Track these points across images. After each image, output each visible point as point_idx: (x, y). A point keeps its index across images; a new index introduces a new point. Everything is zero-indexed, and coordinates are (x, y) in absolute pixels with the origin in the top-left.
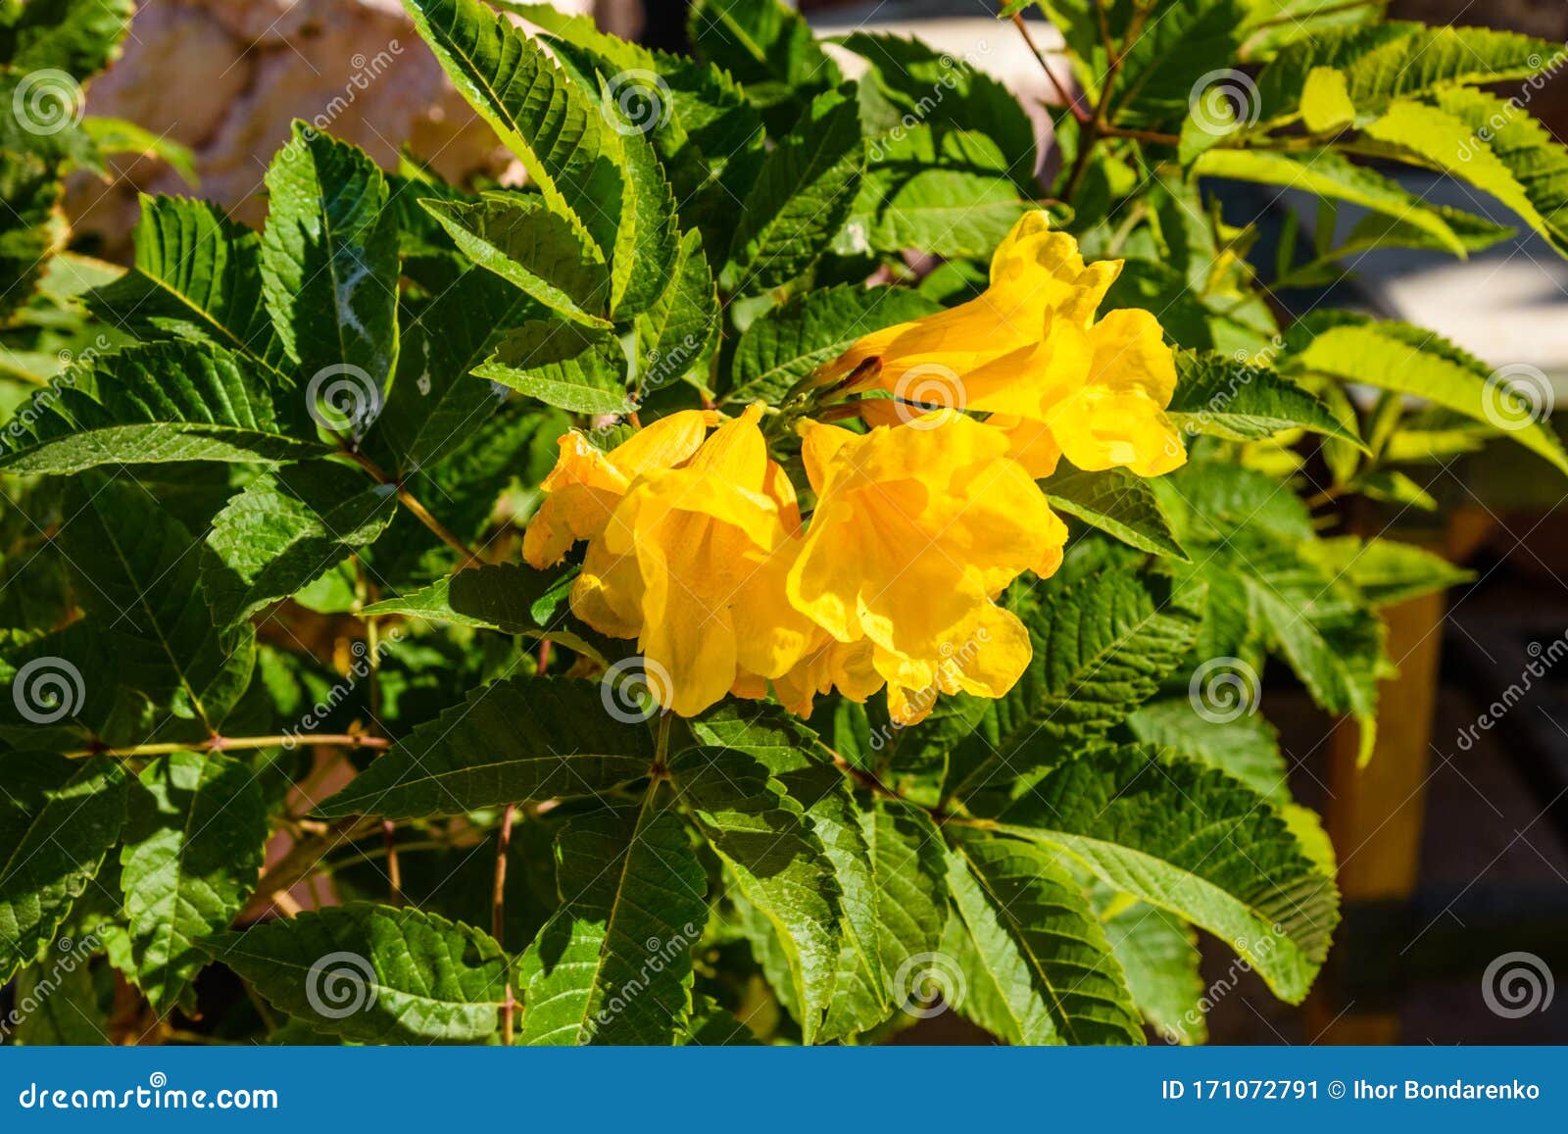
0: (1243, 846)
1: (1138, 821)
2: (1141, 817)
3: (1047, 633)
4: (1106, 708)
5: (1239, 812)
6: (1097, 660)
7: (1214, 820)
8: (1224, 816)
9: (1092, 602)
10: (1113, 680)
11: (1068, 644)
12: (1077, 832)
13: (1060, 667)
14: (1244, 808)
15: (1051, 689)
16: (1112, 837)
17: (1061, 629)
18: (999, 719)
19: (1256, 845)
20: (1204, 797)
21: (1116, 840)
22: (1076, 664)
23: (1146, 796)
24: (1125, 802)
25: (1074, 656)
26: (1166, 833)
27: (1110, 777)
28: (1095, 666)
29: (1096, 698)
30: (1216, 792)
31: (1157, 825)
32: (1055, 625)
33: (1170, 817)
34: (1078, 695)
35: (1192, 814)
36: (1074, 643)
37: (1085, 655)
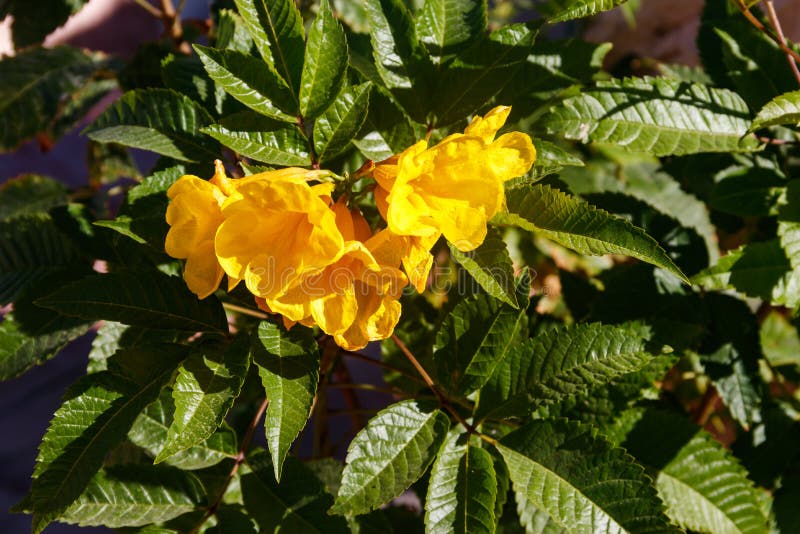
0: (629, 498)
1: (570, 464)
2: (573, 462)
3: (550, 347)
4: (558, 395)
5: (631, 478)
6: (571, 370)
7: (615, 478)
8: (621, 477)
9: (580, 337)
10: (570, 382)
11: (558, 357)
12: (535, 460)
13: (550, 368)
14: (635, 477)
15: (541, 379)
16: (553, 468)
17: (557, 348)
18: (511, 387)
19: (638, 499)
20: (612, 463)
21: (556, 471)
22: (559, 368)
23: (578, 452)
24: (566, 452)
25: (559, 364)
26: (584, 475)
27: (563, 436)
28: (568, 372)
29: (557, 388)
30: (619, 462)
31: (580, 470)
32: (555, 344)
33: (589, 468)
34: (550, 384)
35: (602, 470)
36: (562, 357)
37: (566, 364)
